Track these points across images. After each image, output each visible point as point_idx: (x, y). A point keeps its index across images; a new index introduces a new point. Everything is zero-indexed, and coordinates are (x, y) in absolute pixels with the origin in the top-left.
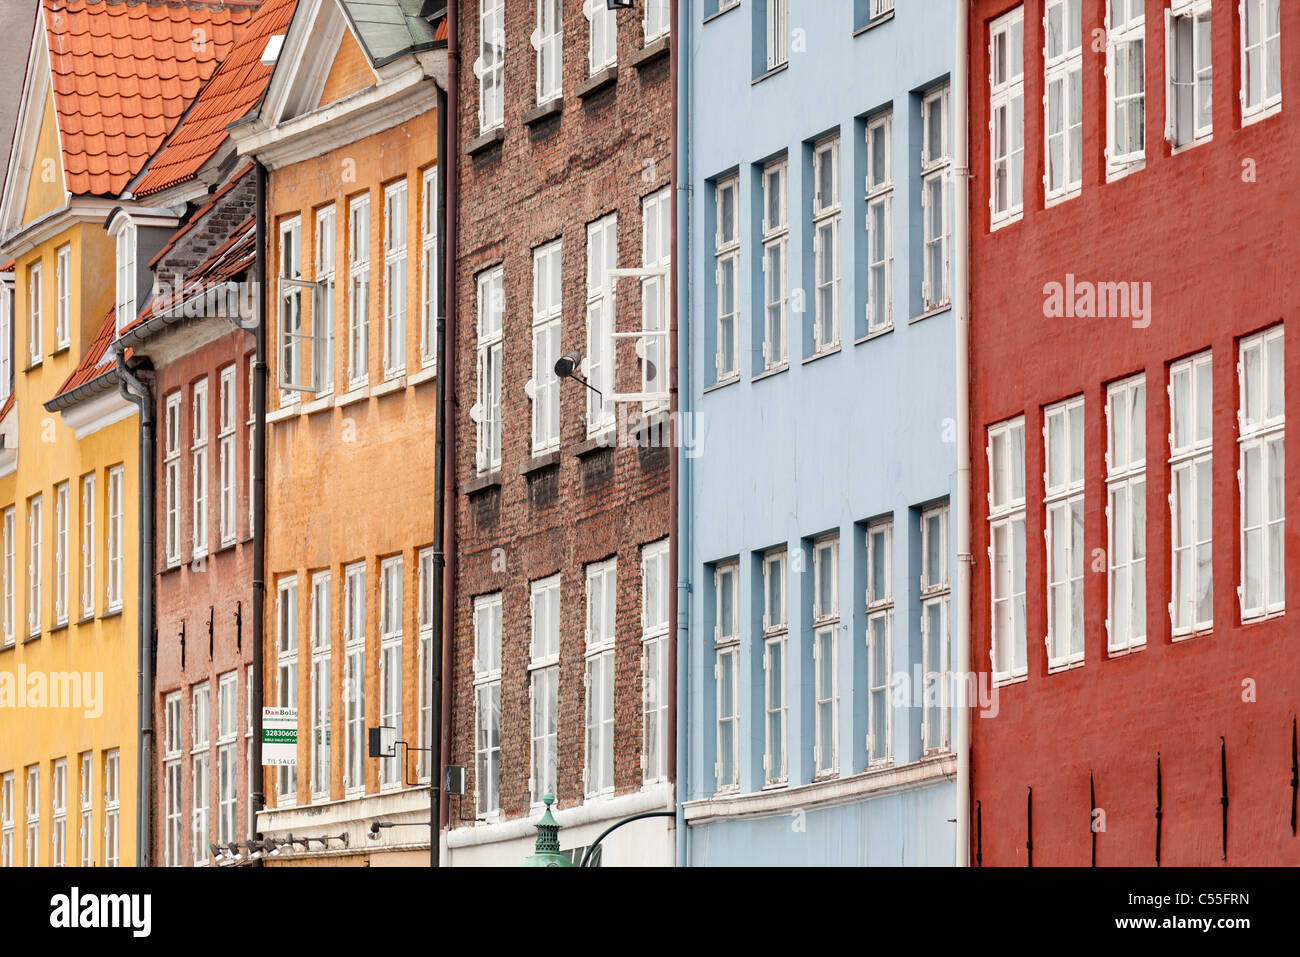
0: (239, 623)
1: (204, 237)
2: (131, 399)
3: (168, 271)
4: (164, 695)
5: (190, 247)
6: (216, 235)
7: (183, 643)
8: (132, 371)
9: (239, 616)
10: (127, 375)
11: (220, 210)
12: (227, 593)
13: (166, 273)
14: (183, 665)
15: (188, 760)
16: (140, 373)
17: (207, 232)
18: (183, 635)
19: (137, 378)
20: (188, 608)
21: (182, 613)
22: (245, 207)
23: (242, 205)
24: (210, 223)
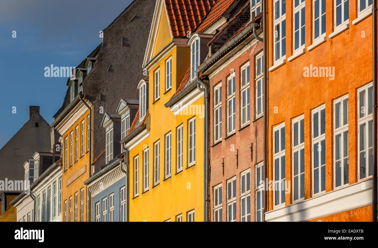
0: (252, 151)
1: (226, 35)
2: (201, 90)
3: (214, 46)
4: (213, 187)
5: (221, 38)
6: (230, 34)
7: (223, 166)
8: (202, 80)
9: (252, 148)
10: (200, 82)
11: (231, 26)
12: (245, 143)
13: (214, 47)
14: (223, 174)
15: (225, 206)
16: (204, 81)
17: (227, 33)
18: (223, 164)
19: (204, 83)
20: (225, 154)
21: (223, 156)
22: (239, 25)
23: (238, 24)
24: (228, 30)
